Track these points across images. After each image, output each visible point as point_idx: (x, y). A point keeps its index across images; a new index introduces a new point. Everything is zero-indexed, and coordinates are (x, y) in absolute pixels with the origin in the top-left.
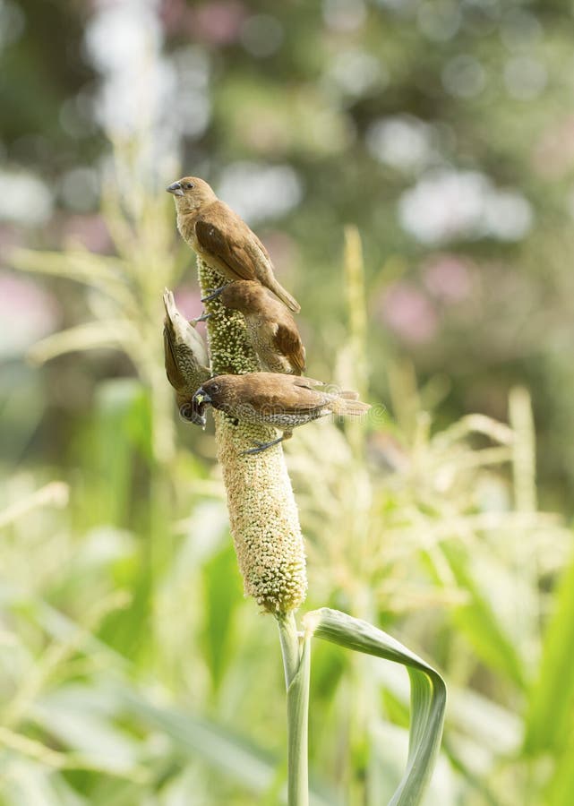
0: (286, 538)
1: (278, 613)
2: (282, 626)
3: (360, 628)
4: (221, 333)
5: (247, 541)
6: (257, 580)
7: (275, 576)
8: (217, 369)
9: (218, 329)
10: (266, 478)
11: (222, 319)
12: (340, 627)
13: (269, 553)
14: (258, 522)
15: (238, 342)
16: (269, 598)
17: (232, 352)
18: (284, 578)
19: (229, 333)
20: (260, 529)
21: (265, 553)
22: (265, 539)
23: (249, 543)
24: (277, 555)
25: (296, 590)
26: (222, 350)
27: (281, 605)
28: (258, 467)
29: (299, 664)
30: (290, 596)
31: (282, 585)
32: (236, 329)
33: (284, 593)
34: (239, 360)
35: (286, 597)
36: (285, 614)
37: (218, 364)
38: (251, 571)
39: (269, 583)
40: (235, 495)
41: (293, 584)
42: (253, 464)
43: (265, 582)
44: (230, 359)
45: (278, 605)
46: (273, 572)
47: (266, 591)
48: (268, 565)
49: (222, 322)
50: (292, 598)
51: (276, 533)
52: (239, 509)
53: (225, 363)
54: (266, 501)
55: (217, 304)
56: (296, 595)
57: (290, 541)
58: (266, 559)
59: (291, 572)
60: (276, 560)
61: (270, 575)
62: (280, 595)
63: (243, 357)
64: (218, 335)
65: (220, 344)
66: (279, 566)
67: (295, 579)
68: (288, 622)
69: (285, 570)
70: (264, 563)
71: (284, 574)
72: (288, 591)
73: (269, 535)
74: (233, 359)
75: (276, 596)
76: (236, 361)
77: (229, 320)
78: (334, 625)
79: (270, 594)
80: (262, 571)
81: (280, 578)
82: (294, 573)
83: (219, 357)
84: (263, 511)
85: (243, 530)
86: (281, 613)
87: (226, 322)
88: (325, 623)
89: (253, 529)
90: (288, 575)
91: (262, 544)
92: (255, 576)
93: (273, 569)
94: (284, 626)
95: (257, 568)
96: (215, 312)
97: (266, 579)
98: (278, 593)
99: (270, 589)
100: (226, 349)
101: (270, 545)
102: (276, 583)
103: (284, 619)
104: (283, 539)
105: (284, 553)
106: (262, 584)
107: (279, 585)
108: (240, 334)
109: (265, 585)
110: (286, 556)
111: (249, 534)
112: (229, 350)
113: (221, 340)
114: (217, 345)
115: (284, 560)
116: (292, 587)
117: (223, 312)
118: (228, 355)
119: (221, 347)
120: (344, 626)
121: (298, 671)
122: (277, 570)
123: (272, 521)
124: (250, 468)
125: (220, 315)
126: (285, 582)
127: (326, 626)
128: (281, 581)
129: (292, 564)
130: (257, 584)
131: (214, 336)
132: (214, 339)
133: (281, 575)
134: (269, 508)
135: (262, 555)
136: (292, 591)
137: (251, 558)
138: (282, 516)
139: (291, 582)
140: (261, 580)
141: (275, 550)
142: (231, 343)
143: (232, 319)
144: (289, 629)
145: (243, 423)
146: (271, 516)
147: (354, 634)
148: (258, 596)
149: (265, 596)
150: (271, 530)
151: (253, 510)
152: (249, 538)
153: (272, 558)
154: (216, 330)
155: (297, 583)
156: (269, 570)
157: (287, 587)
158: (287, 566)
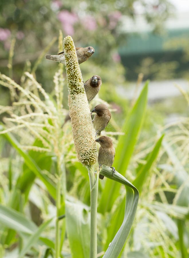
1: (88, 166)
2: (89, 170)
4: (72, 74)
5: (79, 142)
6: (82, 155)
7: (88, 154)
8: (70, 86)
9: (71, 73)
10: (86, 122)
11: (72, 70)
12: (108, 171)
13: (86, 146)
14: (83, 136)
15: (78, 78)
16: (86, 161)
17: (75, 81)
18: (91, 154)
19: (75, 74)
20: (84, 138)
21: (85, 146)
22: (85, 142)
23: (80, 143)
26: (72, 80)
27: (90, 163)
29: (95, 182)
30: (93, 160)
32: (76, 73)
33: (91, 159)
34: (78, 83)
35: (92, 160)
36: (91, 166)
37: (70, 84)
38: (80, 152)
39: (86, 156)
40: (75, 127)
41: (94, 156)
42: (82, 117)
43: (85, 155)
45: (89, 163)
48: (86, 150)
49: (72, 71)
50: (93, 161)
51: (89, 140)
53: (73, 84)
54: (86, 129)
55: (71, 65)
56: (94, 160)
59: (93, 152)
60: (89, 148)
61: (86, 153)
62: (90, 160)
63: (79, 82)
64: (71, 75)
65: (71, 78)
66: (89, 150)
68: (91, 169)
69: (91, 152)
71: (91, 153)
72: (92, 158)
74: (76, 83)
75: (88, 160)
77: (74, 70)
78: (106, 171)
79: (86, 159)
80: (84, 152)
81: (90, 154)
83: (71, 82)
84: (85, 132)
85: (78, 138)
87: (73, 71)
89: (81, 138)
91: (84, 143)
92: (81, 153)
93: (87, 151)
94: (90, 170)
95: (82, 151)
96: (70, 67)
97: (85, 154)
99: (86, 158)
100: (73, 79)
101: (87, 143)
102: (88, 156)
103: (90, 168)
104: (91, 142)
107: (89, 156)
108: (78, 75)
109: (85, 156)
110: (92, 147)
111: (80, 140)
112: (74, 80)
113: (71, 76)
115: (91, 148)
117: (73, 67)
119: (71, 79)
121: (95, 184)
122: (89, 152)
123: (88, 136)
125: (72, 68)
126: (91, 156)
127: (103, 171)
129: (94, 150)
130: (82, 156)
132: (69, 76)
133: (90, 153)
134: (87, 131)
135: (84, 147)
136: (93, 159)
137: (80, 147)
138: (91, 134)
140: (83, 155)
141: (88, 145)
142: (75, 78)
143: (75, 70)
144: (92, 171)
146: (87, 134)
148: (82, 160)
149: (84, 160)
150: (87, 139)
151: (81, 132)
152: (79, 141)
153: (87, 148)
154: (70, 73)
155: (95, 156)
156: (86, 152)
157: (92, 157)
158: (92, 150)
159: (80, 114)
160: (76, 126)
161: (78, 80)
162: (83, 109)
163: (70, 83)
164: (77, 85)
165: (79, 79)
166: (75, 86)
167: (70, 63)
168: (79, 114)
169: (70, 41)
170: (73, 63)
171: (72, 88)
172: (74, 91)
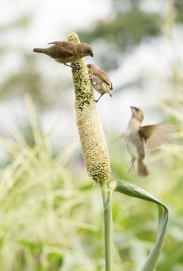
0: (101, 154)
3: (133, 188)
4: (76, 77)
6: (91, 170)
7: (97, 168)
8: (75, 90)
9: (75, 75)
10: (93, 131)
12: (125, 188)
13: (94, 160)
14: (90, 148)
15: (83, 80)
16: (96, 177)
17: (80, 84)
18: (100, 169)
20: (91, 151)
21: (93, 160)
22: (93, 154)
23: (87, 156)
24: (97, 160)
25: (105, 174)
27: (100, 179)
28: (90, 127)
31: (100, 171)
32: (81, 75)
33: (101, 175)
34: (83, 87)
35: (101, 176)
38: (88, 167)
39: (95, 171)
41: (104, 171)
42: (88, 126)
43: (93, 171)
44: (79, 87)
45: (98, 179)
46: (96, 167)
47: (94, 174)
48: (94, 164)
50: (104, 177)
51: (97, 152)
52: (83, 143)
53: (78, 88)
54: (93, 140)
56: (105, 175)
57: (102, 155)
58: (93, 162)
59: (103, 167)
60: (97, 162)
62: (99, 176)
63: (84, 85)
64: (75, 77)
66: (98, 164)
67: (104, 169)
69: (101, 166)
70: (92, 164)
71: (100, 167)
72: (102, 174)
73: (94, 153)
75: (98, 176)
76: (81, 87)
78: (122, 187)
80: (91, 166)
81: (99, 169)
82: (104, 167)
84: (92, 144)
85: (85, 151)
86: (101, 182)
88: (118, 186)
89: (88, 150)
90: (102, 168)
91: (92, 156)
92: (90, 169)
93: (96, 166)
97: (94, 169)
98: (98, 175)
99: (95, 173)
100: (78, 82)
101: (95, 156)
102: (98, 171)
103: (102, 185)
104: (99, 154)
105: (100, 159)
106: (92, 171)
107: (98, 172)
108: (83, 77)
109: (93, 172)
110: (101, 160)
112: (79, 83)
113: (76, 80)
114: (75, 81)
115: (100, 162)
116: (104, 172)
118: (79, 85)
120: (126, 187)
122: (97, 166)
123: (95, 147)
124: (87, 127)
126: (101, 170)
127: (119, 187)
128: (99, 170)
129: (104, 164)
130: (91, 171)
131: (74, 78)
133: (99, 168)
134: (94, 142)
135: (92, 161)
136: (103, 174)
137: (88, 162)
138: (99, 145)
139: (103, 170)
141: (97, 158)
142: (80, 80)
145: (84, 110)
146: (95, 146)
147: (131, 190)
148: (92, 176)
149: (94, 176)
150: (95, 151)
151: (88, 143)
152: (87, 154)
153: (95, 161)
155: (106, 171)
156: (94, 166)
157: (102, 172)
158: (101, 164)
159: (87, 123)
160: (83, 137)
161: (83, 82)
162: (89, 116)
163: (75, 87)
164: (82, 88)
165: (85, 82)
166: (80, 90)
167: (74, 64)
168: (85, 123)
169: (73, 38)
170: (77, 63)
171: (77, 93)
172: (79, 96)
